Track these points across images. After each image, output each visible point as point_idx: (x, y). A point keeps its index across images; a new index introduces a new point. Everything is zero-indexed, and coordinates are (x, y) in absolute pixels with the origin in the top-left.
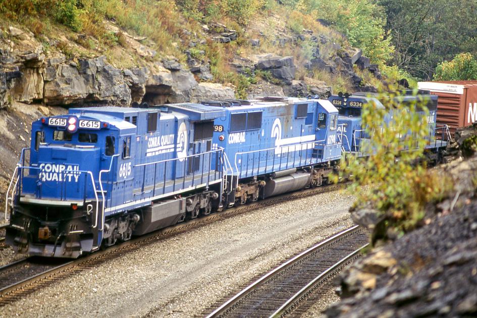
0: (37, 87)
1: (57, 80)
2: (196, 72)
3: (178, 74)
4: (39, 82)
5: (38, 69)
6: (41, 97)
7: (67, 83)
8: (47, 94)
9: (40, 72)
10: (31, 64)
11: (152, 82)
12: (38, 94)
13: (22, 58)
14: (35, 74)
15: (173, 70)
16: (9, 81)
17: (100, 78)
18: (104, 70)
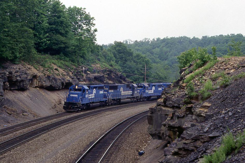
0: (36, 83)
1: (42, 81)
2: (79, 79)
3: (73, 79)
4: (37, 81)
5: (36, 78)
6: (38, 86)
7: (44, 82)
8: (39, 85)
9: (37, 79)
10: (35, 77)
11: (67, 82)
12: (37, 85)
13: (32, 75)
14: (36, 79)
15: (72, 78)
16: (29, 81)
17: (53, 81)
18: (54, 78)
